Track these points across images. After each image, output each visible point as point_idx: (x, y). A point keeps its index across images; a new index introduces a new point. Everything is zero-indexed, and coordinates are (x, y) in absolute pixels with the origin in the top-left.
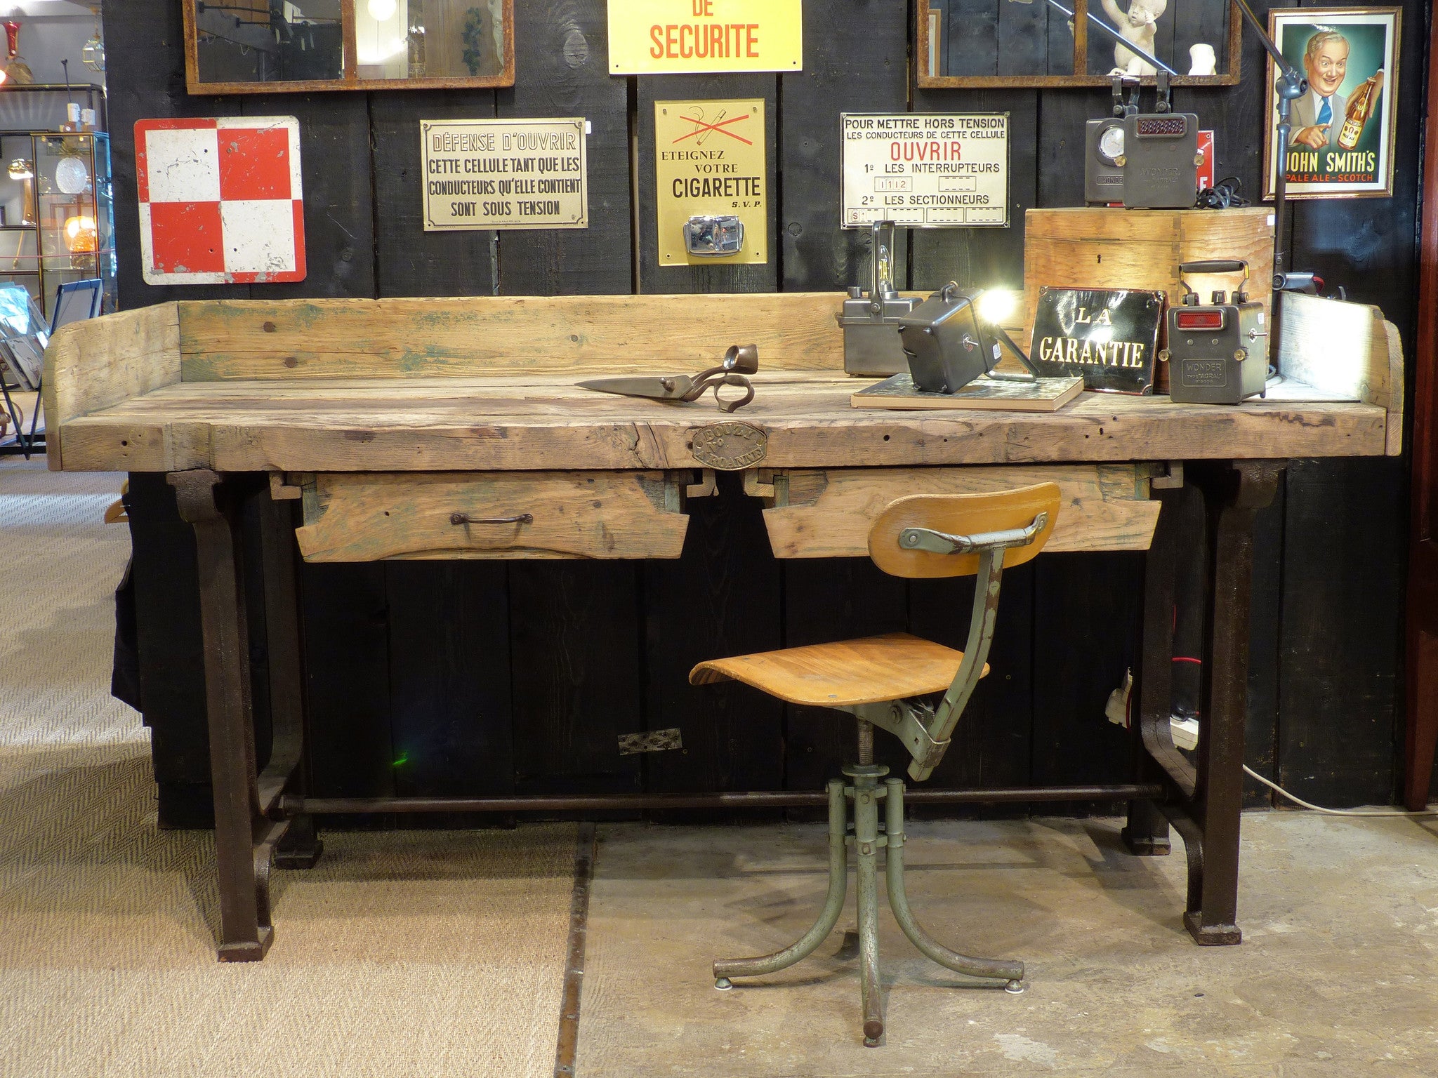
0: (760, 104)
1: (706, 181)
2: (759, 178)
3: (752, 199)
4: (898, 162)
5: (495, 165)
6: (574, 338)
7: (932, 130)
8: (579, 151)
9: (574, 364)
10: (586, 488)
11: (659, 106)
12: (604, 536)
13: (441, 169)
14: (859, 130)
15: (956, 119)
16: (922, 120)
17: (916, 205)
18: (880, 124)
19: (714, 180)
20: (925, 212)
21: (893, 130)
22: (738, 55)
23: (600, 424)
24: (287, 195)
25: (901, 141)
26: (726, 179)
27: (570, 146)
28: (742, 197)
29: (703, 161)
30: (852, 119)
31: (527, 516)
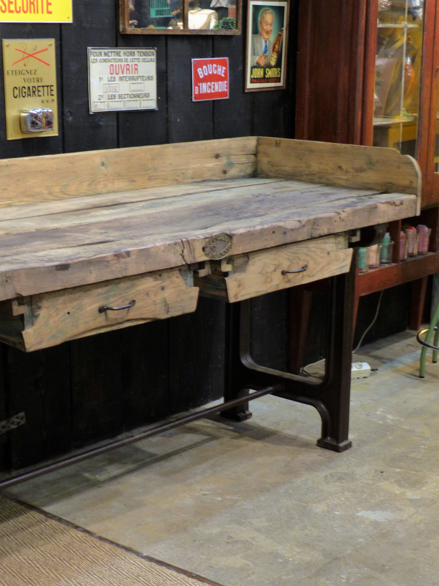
0: (52, 41)
1: (29, 88)
2: (53, 86)
3: (50, 98)
4: (113, 76)
7: (126, 57)
10: (159, 280)
11: (5, 42)
12: (165, 306)
14: (96, 58)
15: (136, 51)
16: (122, 51)
17: (121, 100)
18: (105, 54)
19: (33, 87)
20: (125, 104)
21: (110, 58)
22: (43, 12)
23: (168, 243)
25: (114, 64)
26: (39, 86)
28: (46, 98)
29: (27, 76)
30: (93, 51)
31: (134, 301)
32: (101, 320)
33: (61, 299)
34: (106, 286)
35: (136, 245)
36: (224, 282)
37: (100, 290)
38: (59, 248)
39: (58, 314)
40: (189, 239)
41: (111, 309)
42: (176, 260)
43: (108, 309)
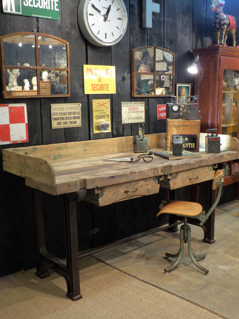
0: (109, 100)
1: (101, 116)
2: (109, 115)
3: (108, 119)
4: (130, 111)
5: (65, 114)
6: (85, 150)
7: (134, 105)
8: (79, 110)
9: (85, 155)
10: (146, 182)
11: (93, 100)
12: (148, 191)
13: (55, 115)
14: (124, 105)
15: (138, 103)
16: (133, 103)
17: (132, 119)
18: (127, 104)
19: (103, 115)
20: (134, 121)
21: (129, 105)
22: (106, 90)
23: (149, 169)
24: (24, 122)
25: (130, 107)
26: (105, 115)
27: (78, 109)
28: (107, 119)
29: (100, 112)
30: (123, 103)
31: (137, 189)
32: (125, 196)
33: (112, 188)
34: (127, 184)
35: (138, 169)
36: (169, 182)
37: (125, 185)
38: (111, 170)
39: (110, 193)
40: (156, 167)
41: (129, 192)
42: (152, 175)
43: (128, 192)
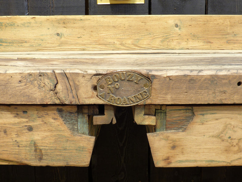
6: (58, 34)
9: (58, 46)
10: (22, 117)
12: (36, 150)
23: (29, 72)
40: (65, 71)
